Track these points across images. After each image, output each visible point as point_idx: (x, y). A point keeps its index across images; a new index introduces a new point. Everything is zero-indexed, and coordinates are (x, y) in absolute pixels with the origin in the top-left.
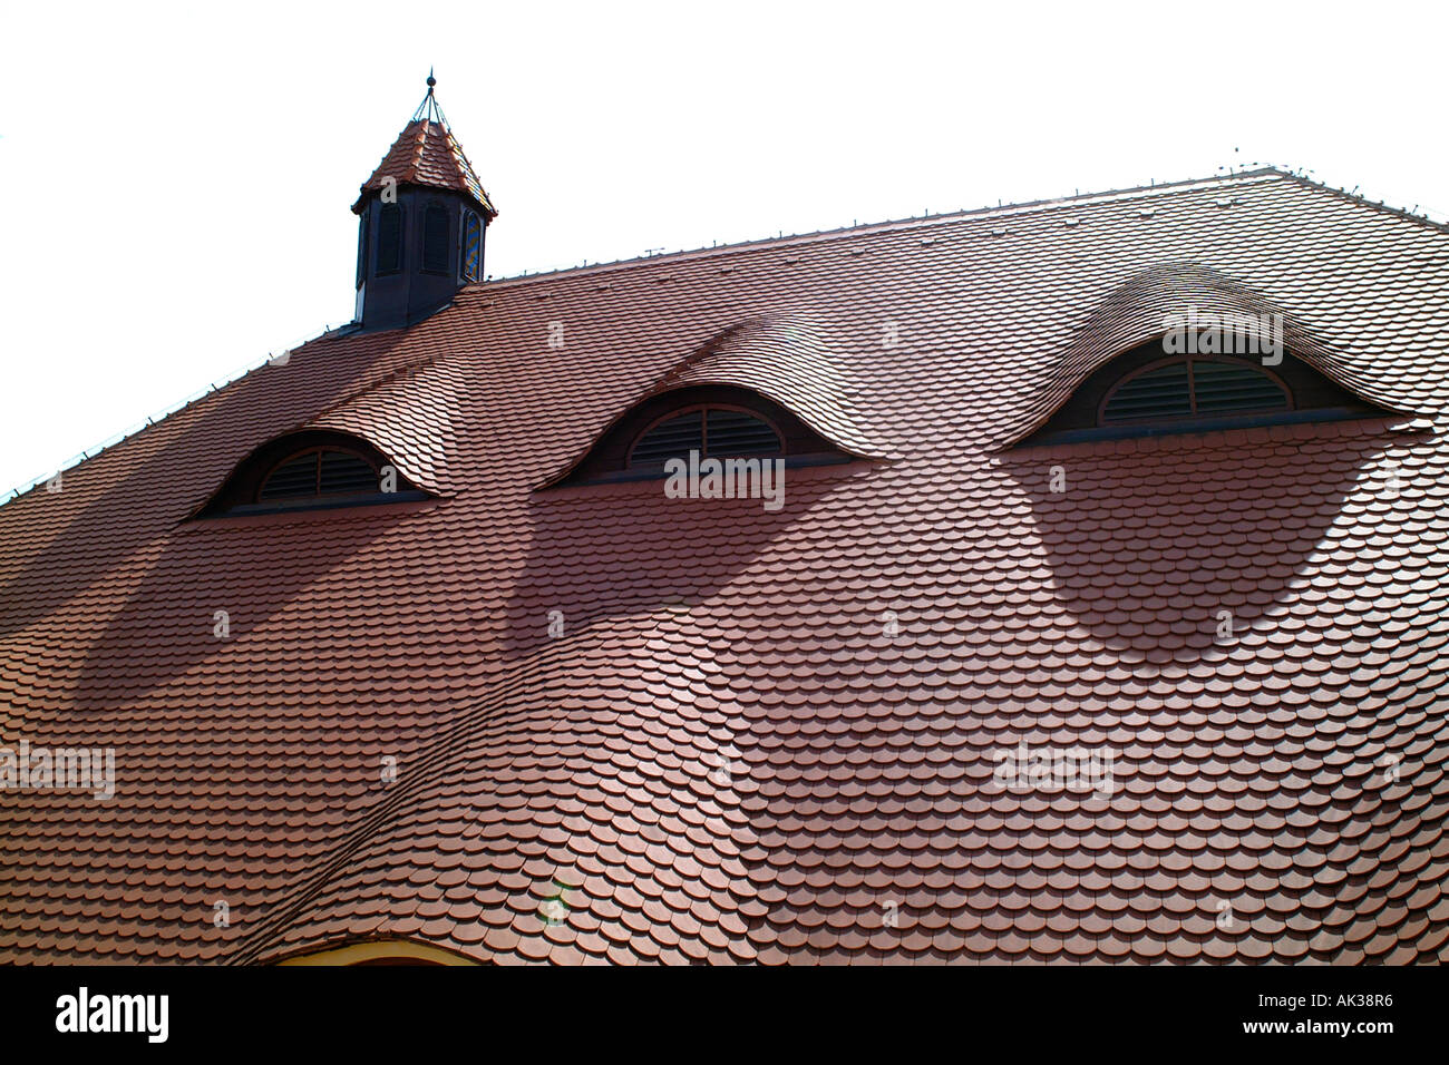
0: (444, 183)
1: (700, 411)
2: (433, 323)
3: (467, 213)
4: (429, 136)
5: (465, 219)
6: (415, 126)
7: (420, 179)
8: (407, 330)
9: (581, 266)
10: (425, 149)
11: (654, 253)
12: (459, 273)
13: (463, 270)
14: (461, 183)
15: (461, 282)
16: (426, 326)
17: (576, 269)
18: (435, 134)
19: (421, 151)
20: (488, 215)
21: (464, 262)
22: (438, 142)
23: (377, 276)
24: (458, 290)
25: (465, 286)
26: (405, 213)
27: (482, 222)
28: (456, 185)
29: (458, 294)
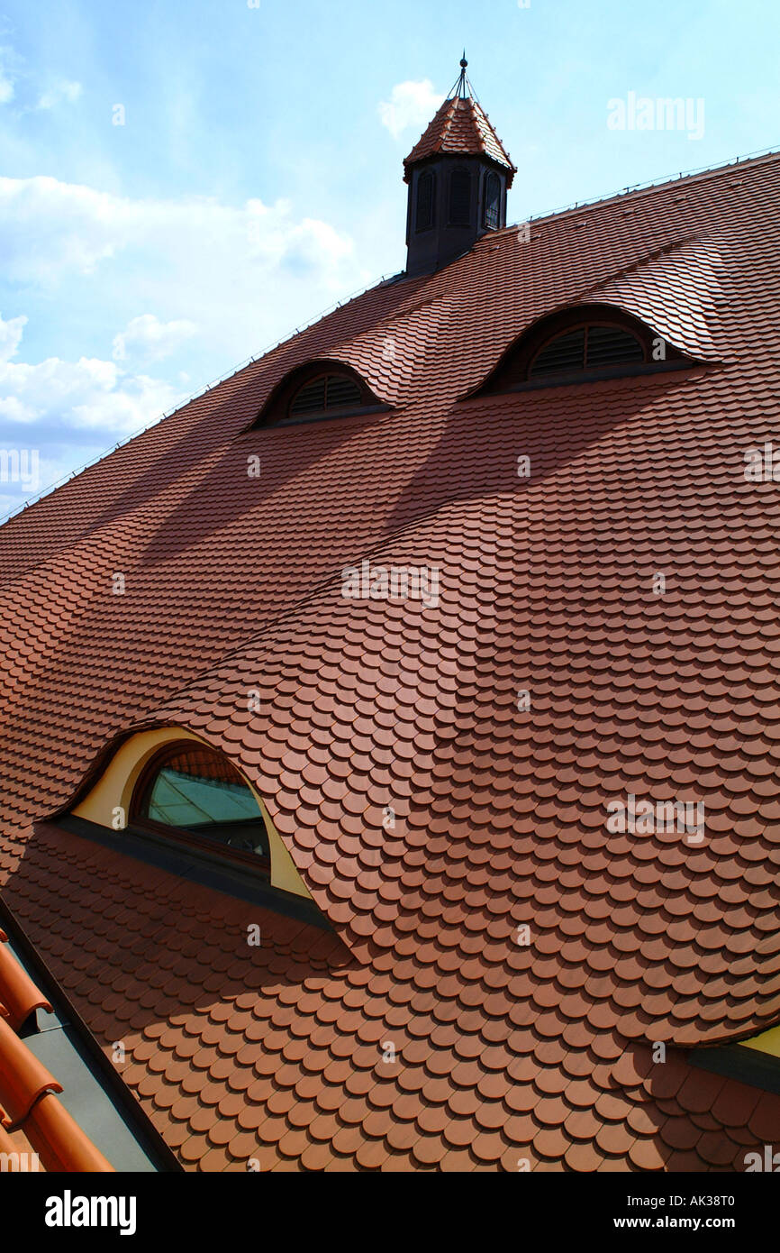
0: (466, 150)
1: (583, 329)
2: (453, 268)
3: (486, 173)
4: (458, 111)
5: (485, 179)
6: (448, 103)
7: (445, 148)
8: (433, 275)
9: (573, 207)
10: (453, 123)
11: (630, 190)
12: (479, 223)
13: (483, 221)
14: (480, 147)
15: (481, 231)
16: (446, 271)
17: (569, 211)
18: (463, 108)
19: (449, 125)
20: (508, 174)
21: (484, 214)
22: (465, 115)
23: (417, 233)
24: (479, 239)
25: (485, 235)
26: (435, 178)
27: (503, 179)
28: (474, 150)
29: (478, 242)
